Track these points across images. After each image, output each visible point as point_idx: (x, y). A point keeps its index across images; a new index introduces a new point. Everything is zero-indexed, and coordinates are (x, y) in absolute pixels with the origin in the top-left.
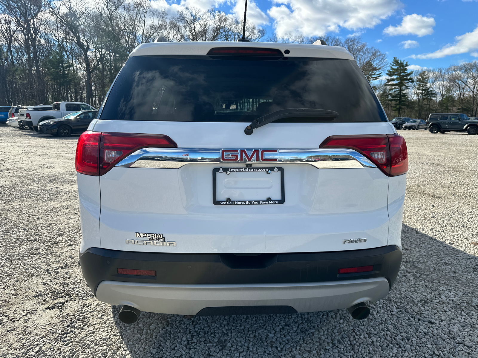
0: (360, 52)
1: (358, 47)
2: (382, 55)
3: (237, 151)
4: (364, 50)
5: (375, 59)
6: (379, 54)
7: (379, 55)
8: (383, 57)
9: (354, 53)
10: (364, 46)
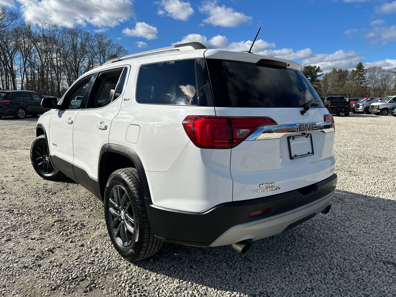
0: (108, 46)
1: (106, 42)
2: (126, 50)
3: (304, 125)
4: (111, 45)
5: (121, 53)
6: (123, 49)
7: (123, 51)
8: (126, 52)
9: (103, 46)
10: (110, 41)
